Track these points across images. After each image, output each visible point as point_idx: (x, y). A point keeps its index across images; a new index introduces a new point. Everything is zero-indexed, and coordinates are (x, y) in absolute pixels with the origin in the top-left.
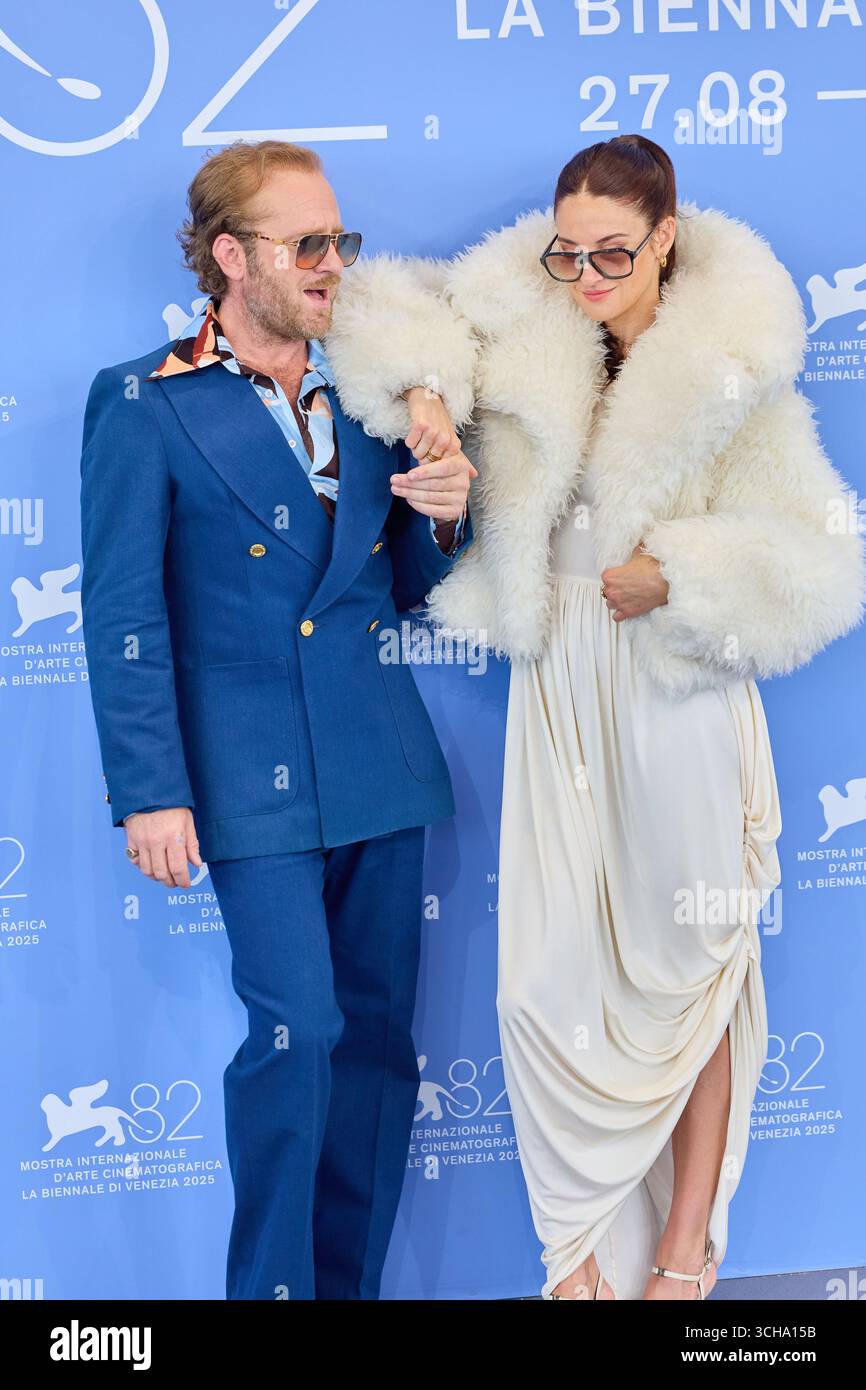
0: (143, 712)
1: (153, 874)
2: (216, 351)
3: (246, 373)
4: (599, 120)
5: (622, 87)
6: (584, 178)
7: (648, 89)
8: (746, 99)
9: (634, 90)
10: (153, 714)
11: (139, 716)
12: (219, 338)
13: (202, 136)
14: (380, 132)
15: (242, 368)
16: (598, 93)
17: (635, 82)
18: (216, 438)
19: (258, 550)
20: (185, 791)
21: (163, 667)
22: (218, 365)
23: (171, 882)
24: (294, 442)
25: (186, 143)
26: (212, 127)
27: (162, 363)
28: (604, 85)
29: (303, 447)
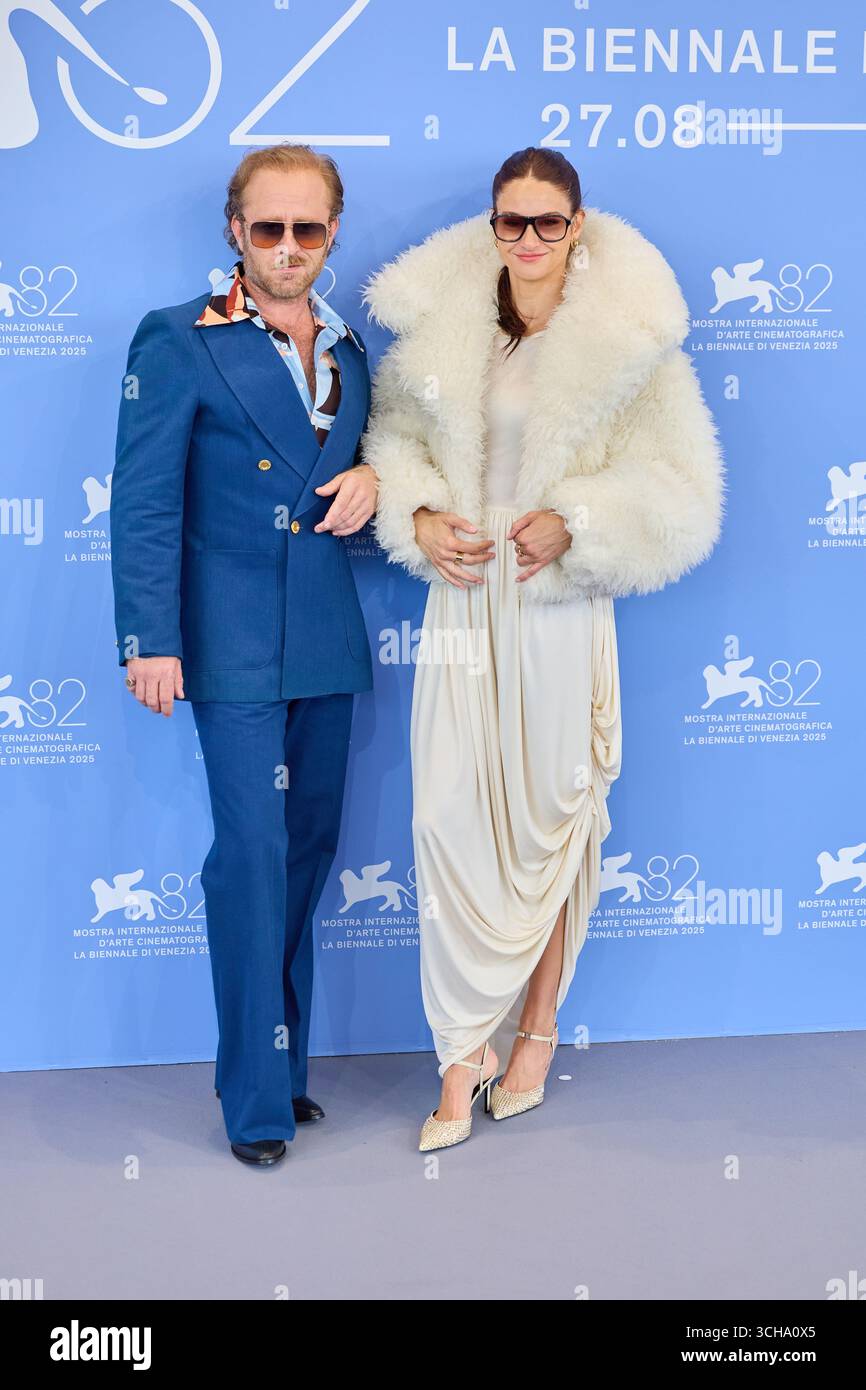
0: (150, 579)
1: (145, 701)
2: (245, 309)
3: (269, 328)
4: (555, 139)
5: (575, 113)
6: (529, 167)
7: (594, 116)
8: (671, 125)
9: (584, 116)
10: (158, 581)
11: (147, 582)
12: (247, 299)
13: (243, 137)
14: (384, 141)
15: (266, 324)
16: (556, 117)
17: (585, 110)
18: (242, 375)
19: (265, 465)
20: (176, 644)
21: (171, 546)
22: (248, 321)
23: (157, 708)
24: (302, 386)
25: (232, 143)
26: (255, 130)
27: (201, 316)
28: (559, 110)
29: (307, 390)
